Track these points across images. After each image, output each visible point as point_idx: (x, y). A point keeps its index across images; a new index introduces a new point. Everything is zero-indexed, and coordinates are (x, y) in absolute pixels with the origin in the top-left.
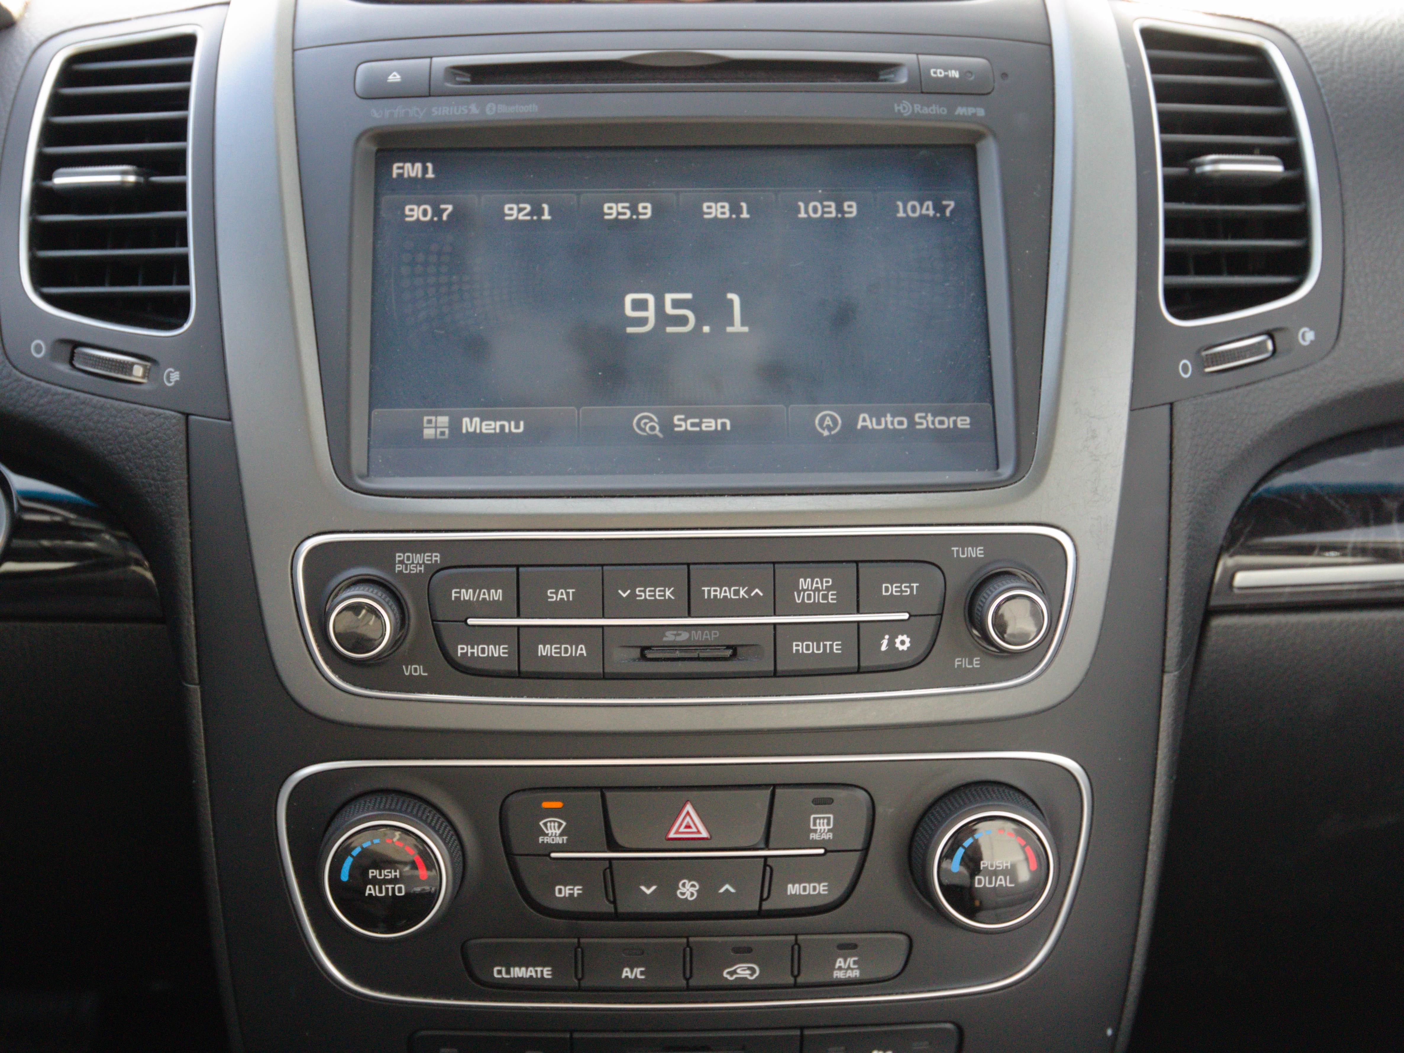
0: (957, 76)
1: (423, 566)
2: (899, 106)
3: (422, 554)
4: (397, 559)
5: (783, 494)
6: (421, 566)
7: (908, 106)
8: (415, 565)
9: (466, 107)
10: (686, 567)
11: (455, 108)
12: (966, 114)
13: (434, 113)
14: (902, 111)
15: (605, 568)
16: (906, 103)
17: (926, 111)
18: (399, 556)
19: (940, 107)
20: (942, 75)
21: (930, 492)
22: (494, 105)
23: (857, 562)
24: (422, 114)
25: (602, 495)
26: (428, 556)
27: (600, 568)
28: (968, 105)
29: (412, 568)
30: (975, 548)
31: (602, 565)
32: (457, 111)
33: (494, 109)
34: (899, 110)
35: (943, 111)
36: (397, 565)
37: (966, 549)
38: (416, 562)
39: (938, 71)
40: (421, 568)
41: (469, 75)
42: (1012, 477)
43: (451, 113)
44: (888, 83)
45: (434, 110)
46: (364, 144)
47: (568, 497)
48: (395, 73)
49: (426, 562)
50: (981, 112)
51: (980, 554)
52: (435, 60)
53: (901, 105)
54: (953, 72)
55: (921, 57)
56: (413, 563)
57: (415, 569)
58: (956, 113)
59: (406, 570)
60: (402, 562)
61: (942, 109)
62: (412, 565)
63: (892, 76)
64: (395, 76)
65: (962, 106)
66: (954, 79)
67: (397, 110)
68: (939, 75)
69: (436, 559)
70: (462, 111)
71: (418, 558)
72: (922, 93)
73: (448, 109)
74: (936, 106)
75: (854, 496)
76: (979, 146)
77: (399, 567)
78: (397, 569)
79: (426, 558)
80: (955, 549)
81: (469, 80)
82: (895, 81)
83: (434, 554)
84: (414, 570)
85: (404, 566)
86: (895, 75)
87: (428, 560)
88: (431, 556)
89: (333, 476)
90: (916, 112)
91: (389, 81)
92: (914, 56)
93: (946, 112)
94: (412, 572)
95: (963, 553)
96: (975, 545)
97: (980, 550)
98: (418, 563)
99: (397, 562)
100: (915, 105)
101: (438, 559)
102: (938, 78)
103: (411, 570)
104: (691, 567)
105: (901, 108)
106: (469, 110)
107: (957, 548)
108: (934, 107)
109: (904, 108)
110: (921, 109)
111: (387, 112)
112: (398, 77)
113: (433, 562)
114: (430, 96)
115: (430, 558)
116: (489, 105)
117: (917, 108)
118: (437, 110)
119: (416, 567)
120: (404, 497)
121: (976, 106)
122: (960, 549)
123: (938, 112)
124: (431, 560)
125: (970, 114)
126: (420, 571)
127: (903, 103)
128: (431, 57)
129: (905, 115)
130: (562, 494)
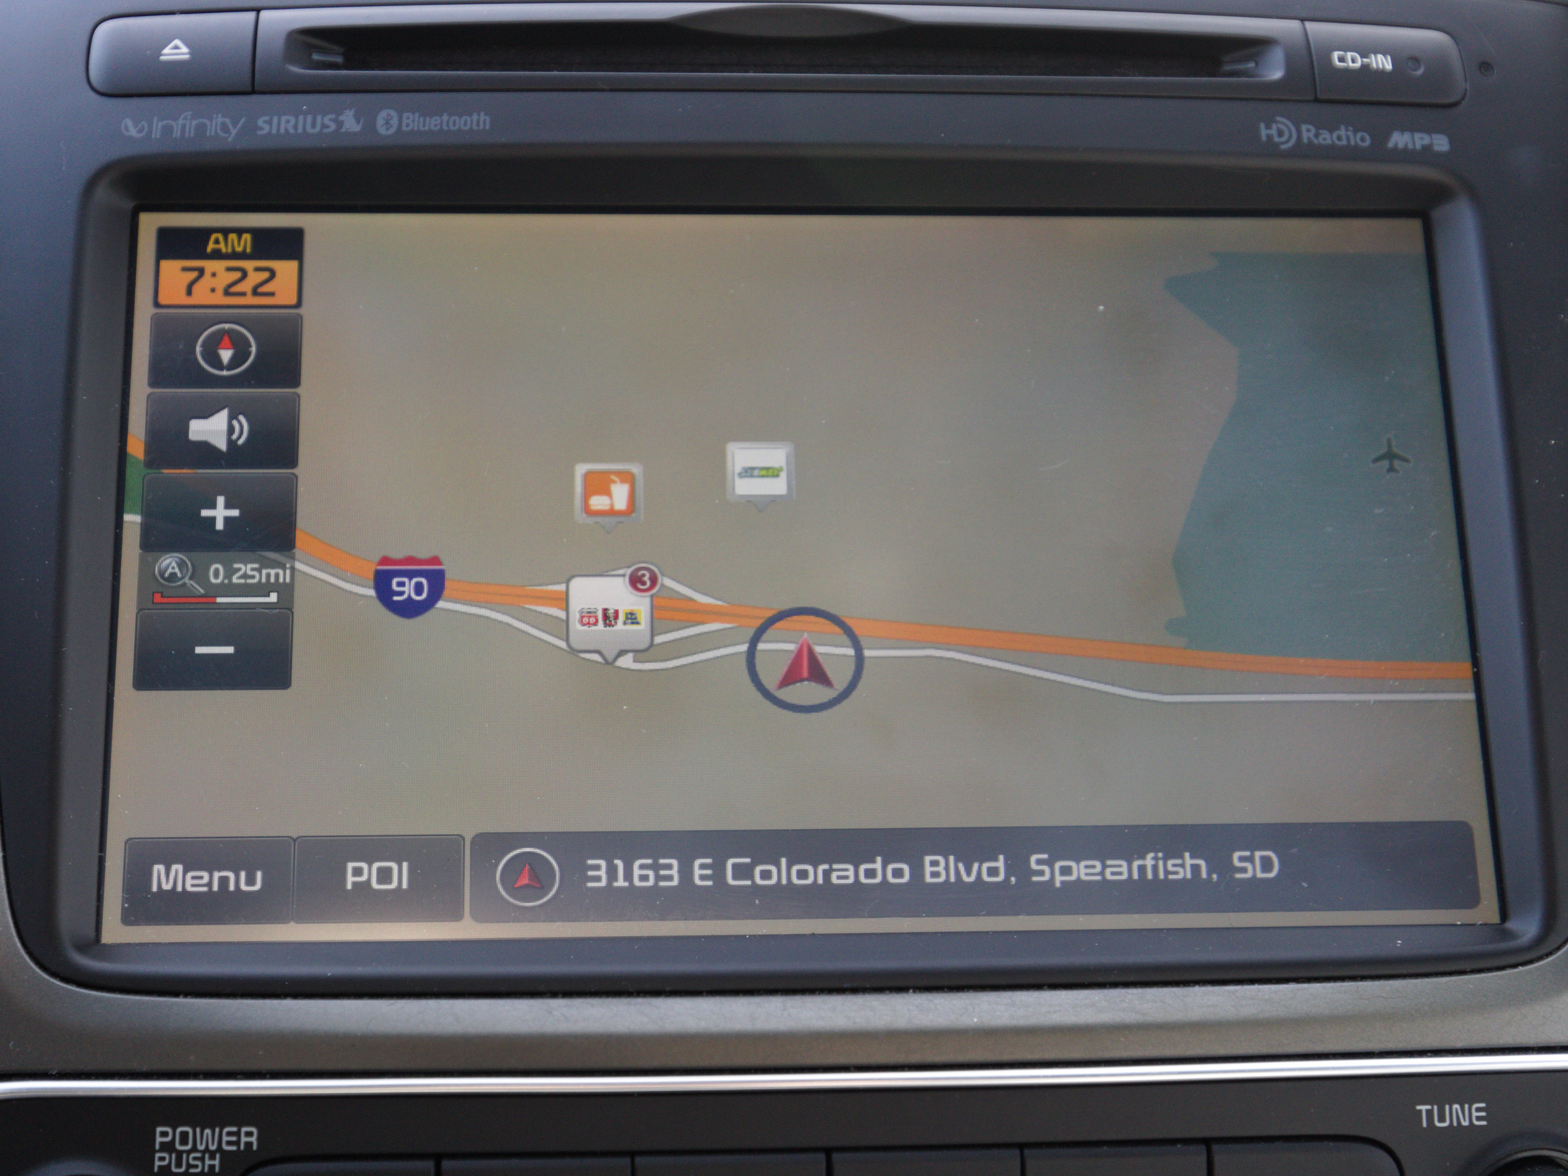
0: (1389, 67)
1: (218, 1156)
2: (1268, 127)
3: (217, 1130)
4: (159, 1140)
5: (1038, 987)
6: (212, 1157)
7: (1287, 126)
8: (199, 1155)
9: (333, 116)
10: (822, 1157)
11: (309, 119)
12: (1410, 146)
13: (261, 129)
14: (1276, 139)
15: (639, 1160)
16: (1283, 123)
17: (1326, 138)
18: (162, 1134)
19: (1355, 131)
20: (1358, 65)
21: (1363, 978)
22: (393, 113)
23: (1207, 1142)
24: (234, 132)
25: (631, 990)
26: (229, 1134)
27: (626, 1161)
28: (1412, 130)
29: (192, 1162)
30: (1466, 1106)
31: (632, 1154)
32: (313, 126)
33: (395, 122)
34: (1269, 137)
35: (1363, 140)
36: (158, 1155)
37: (1447, 1107)
38: (201, 1147)
39: (1349, 55)
40: (212, 1162)
41: (342, 50)
42: (1539, 941)
43: (300, 130)
44: (1244, 79)
45: (260, 122)
46: (102, 193)
47: (554, 995)
48: (177, 42)
49: (226, 1148)
50: (1441, 143)
51: (1479, 1118)
52: (264, 14)
53: (1274, 126)
54: (1380, 57)
55: (1309, 25)
56: (194, 1149)
57: (199, 1163)
58: (1391, 145)
59: (179, 1165)
60: (168, 1147)
61: (1359, 135)
62: (192, 1155)
63: (1251, 65)
64: (176, 47)
65: (1403, 130)
66: (1381, 73)
67: (181, 122)
68: (1351, 64)
69: (249, 1139)
70: (324, 126)
71: (207, 1138)
72: (1317, 100)
73: (293, 120)
74: (1347, 130)
75: (1197, 989)
76: (1437, 214)
77: (162, 1159)
78: (157, 1163)
79: (225, 1139)
80: (1424, 1108)
81: (339, 60)
82: (1261, 77)
83: (244, 1129)
84: (196, 1166)
85: (174, 1156)
86: (1257, 64)
87: (229, 1143)
88: (238, 1134)
89: (15, 945)
90: (1305, 141)
91: (162, 58)
92: (1295, 25)
93: (1367, 143)
94: (192, 1171)
95: (1442, 1119)
96: (1465, 1099)
97: (1478, 1110)
98: (207, 1149)
99: (157, 1147)
100: (1304, 127)
101: (254, 1139)
102: (1347, 71)
103: (189, 1166)
104: (836, 1156)
105: (1273, 132)
106: (340, 124)
107: (1429, 1107)
108: (1342, 132)
109: (1280, 133)
110: (1317, 136)
111: (158, 126)
112: (184, 49)
113: (242, 1147)
114: (253, 92)
115: (234, 1139)
116: (383, 114)
117: (1308, 132)
118: (270, 123)
119: (202, 1159)
120: (176, 994)
121: (1429, 130)
122: (1435, 1107)
123: (1353, 143)
124: (237, 1143)
125: (1418, 146)
126: (212, 1167)
127: (1277, 122)
128: (258, 10)
129: (1283, 147)
130: (542, 988)
